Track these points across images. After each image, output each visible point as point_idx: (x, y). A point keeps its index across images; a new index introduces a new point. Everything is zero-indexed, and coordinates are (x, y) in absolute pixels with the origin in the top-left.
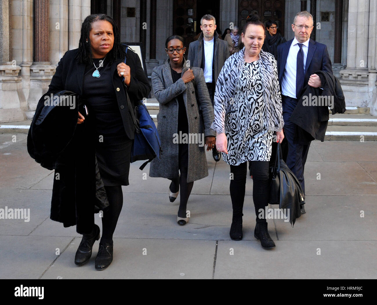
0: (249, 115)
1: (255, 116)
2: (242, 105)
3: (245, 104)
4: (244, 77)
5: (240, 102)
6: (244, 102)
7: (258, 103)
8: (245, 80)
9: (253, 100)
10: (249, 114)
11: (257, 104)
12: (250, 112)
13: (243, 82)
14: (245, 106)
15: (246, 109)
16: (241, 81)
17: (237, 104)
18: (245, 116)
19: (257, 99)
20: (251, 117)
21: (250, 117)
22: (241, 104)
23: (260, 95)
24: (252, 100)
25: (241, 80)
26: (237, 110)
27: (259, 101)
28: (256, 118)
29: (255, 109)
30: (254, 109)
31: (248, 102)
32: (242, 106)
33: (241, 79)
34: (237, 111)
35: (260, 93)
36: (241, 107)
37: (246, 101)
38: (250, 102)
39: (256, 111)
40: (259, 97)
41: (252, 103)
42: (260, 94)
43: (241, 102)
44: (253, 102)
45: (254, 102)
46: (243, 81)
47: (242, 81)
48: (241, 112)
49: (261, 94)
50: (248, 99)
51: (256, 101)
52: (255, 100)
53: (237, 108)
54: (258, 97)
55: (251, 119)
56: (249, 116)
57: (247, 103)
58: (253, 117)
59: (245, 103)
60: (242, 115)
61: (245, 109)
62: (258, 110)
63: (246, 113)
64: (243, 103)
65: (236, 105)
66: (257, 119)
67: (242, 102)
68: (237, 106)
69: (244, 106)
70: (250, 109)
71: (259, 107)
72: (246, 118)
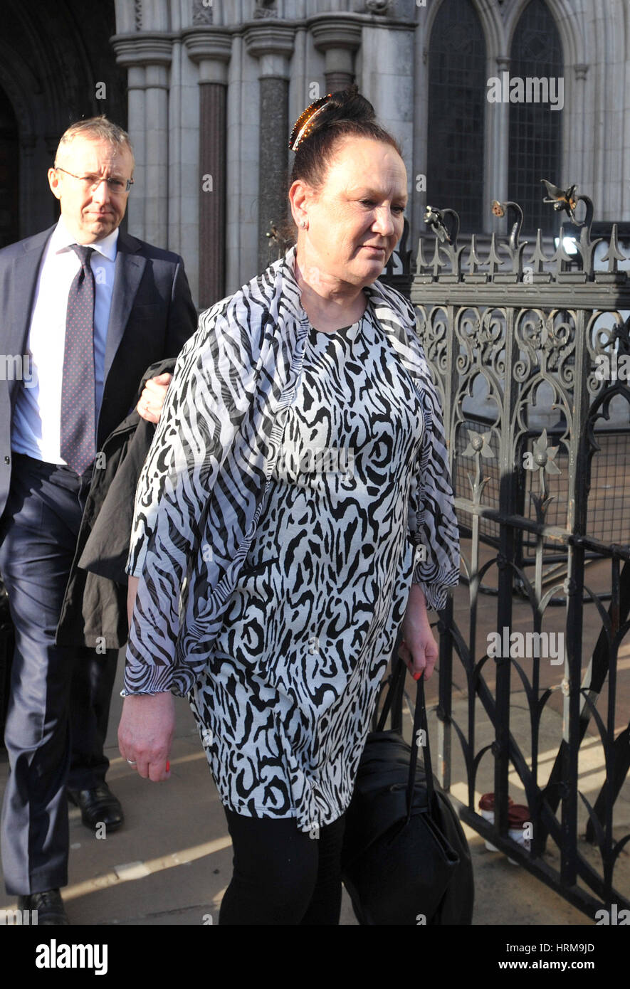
0: (332, 584)
1: (359, 588)
2: (304, 533)
3: (317, 530)
4: (316, 406)
5: (291, 520)
6: (315, 523)
7: (375, 525)
8: (325, 419)
9: (356, 514)
10: (332, 576)
11: (370, 530)
12: (334, 569)
13: (315, 432)
14: (316, 539)
15: (319, 556)
16: (303, 426)
17: (273, 527)
18: (312, 587)
19: (374, 507)
20: (340, 591)
21: (334, 593)
22: (295, 530)
23: (383, 488)
24: (351, 512)
25: (304, 420)
26: (276, 561)
27: (379, 515)
28: (360, 597)
29: (361, 556)
30: (359, 551)
31: (333, 520)
32: (304, 541)
33: (303, 414)
34: (274, 565)
35: (379, 479)
36: (295, 543)
37: (324, 516)
38: (342, 525)
39: (364, 564)
40: (378, 497)
41: (352, 527)
42: (380, 484)
43: (296, 518)
44: (356, 520)
45: (360, 521)
46: (313, 424)
47: (309, 426)
48: (293, 570)
49: (387, 483)
50: (335, 507)
51: (367, 516)
52: (361, 512)
53: (274, 547)
54: (374, 499)
55: (339, 601)
56: (330, 589)
57: (325, 529)
58: (349, 590)
59: (318, 524)
60: (299, 581)
61: (314, 558)
62: (372, 556)
63: (316, 578)
64: (309, 527)
65: (271, 534)
66: (364, 601)
67: (303, 521)
68: (272, 539)
69: (310, 541)
70: (339, 557)
71: (375, 545)
72: (316, 595)
